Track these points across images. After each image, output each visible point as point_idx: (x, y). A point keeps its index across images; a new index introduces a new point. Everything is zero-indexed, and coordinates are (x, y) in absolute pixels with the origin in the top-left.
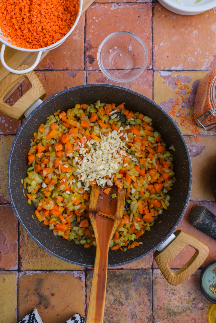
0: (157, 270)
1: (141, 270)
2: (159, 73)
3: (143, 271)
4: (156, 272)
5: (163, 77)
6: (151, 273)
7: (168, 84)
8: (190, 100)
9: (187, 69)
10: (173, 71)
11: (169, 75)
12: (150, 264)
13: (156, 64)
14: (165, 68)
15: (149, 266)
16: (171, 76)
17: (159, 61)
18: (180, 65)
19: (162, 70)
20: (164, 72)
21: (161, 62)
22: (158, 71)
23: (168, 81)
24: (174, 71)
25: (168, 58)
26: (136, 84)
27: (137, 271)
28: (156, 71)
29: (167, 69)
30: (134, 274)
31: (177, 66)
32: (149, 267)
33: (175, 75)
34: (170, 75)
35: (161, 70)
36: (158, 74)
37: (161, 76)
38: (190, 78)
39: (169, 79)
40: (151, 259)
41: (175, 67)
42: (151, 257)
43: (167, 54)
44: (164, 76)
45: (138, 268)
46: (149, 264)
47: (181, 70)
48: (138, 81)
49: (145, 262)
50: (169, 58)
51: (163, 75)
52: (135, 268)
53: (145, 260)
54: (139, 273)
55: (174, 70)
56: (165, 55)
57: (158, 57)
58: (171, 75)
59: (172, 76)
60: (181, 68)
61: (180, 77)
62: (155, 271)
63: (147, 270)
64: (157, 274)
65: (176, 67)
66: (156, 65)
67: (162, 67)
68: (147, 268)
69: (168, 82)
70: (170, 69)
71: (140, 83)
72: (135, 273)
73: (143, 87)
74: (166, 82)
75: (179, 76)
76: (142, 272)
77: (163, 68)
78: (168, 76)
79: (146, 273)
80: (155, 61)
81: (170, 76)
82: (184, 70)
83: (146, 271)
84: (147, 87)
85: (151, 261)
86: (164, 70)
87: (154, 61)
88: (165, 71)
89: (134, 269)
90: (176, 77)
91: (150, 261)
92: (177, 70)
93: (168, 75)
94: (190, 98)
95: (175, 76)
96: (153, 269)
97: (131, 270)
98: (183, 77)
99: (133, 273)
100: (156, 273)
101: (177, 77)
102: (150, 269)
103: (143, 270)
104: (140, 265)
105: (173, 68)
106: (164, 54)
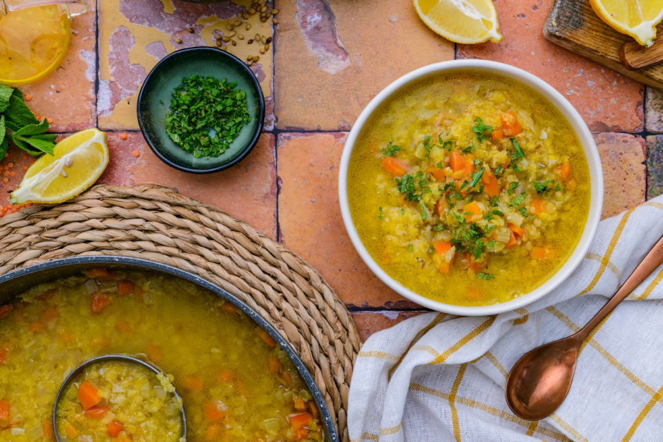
0: (648, 121)
1: (648, 165)
2: (104, 116)
3: (652, 160)
4: (655, 123)
5: (114, 105)
6: (657, 138)
7: (132, 92)
8: (176, 29)
9: (93, 37)
10: (97, 76)
11: (108, 87)
12: (632, 140)
13: (78, 122)
14: (88, 99)
15: (638, 143)
16: (111, 82)
17: (71, 114)
18: (81, 56)
19: (95, 107)
20: (100, 101)
21: (74, 108)
22: (97, 119)
23: (126, 90)
24: (97, 73)
25: (62, 90)
26: (132, 177)
27: (652, 178)
28: (97, 122)
29: (91, 92)
30: (660, 186)
31: (85, 66)
32: (641, 143)
33: (108, 70)
34: (109, 85)
35: (96, 110)
36: (105, 119)
37: (111, 109)
38: (117, 30)
39: (120, 87)
40: (618, 138)
41: (87, 71)
42: (612, 138)
43: (51, 93)
44: (111, 102)
45: (643, 175)
46: (631, 143)
47: (95, 54)
48: (126, 173)
49: (626, 156)
50: (63, 87)
51: (109, 104)
52: (645, 181)
53: (621, 153)
54: (656, 172)
55: (94, 75)
56: (54, 99)
57: (59, 118)
58: (108, 82)
59: (113, 79)
60: (89, 55)
61: (114, 57)
62: (652, 127)
63: (648, 149)
64: (660, 120)
65: (87, 68)
66: (82, 123)
67: (87, 108)
68: (643, 148)
69: (129, 92)
70: (93, 85)
71: (130, 166)
72: (657, 184)
73: (142, 159)
74: (128, 97)
75: (111, 59)
76: (654, 163)
77: (90, 102)
78: (112, 90)
79: (658, 151)
80: (69, 125)
81: (112, 85)
82: (94, 46)
83: (651, 152)
84: (140, 147)
85: (624, 137)
86: (94, 101)
87: (71, 129)
88: (97, 99)
89: (647, 186)
90: (114, 68)
91: (623, 141)
92: (94, 65)
93: (109, 91)
94: (173, 30)
95: (112, 71)
96: (645, 133)
97: (648, 194)
98: (115, 48)
99: (658, 188)
100: (657, 124)
101: (113, 66)
102: (646, 142)
103: (649, 160)
104: (635, 169)
105: (90, 77)
106: (52, 100)
